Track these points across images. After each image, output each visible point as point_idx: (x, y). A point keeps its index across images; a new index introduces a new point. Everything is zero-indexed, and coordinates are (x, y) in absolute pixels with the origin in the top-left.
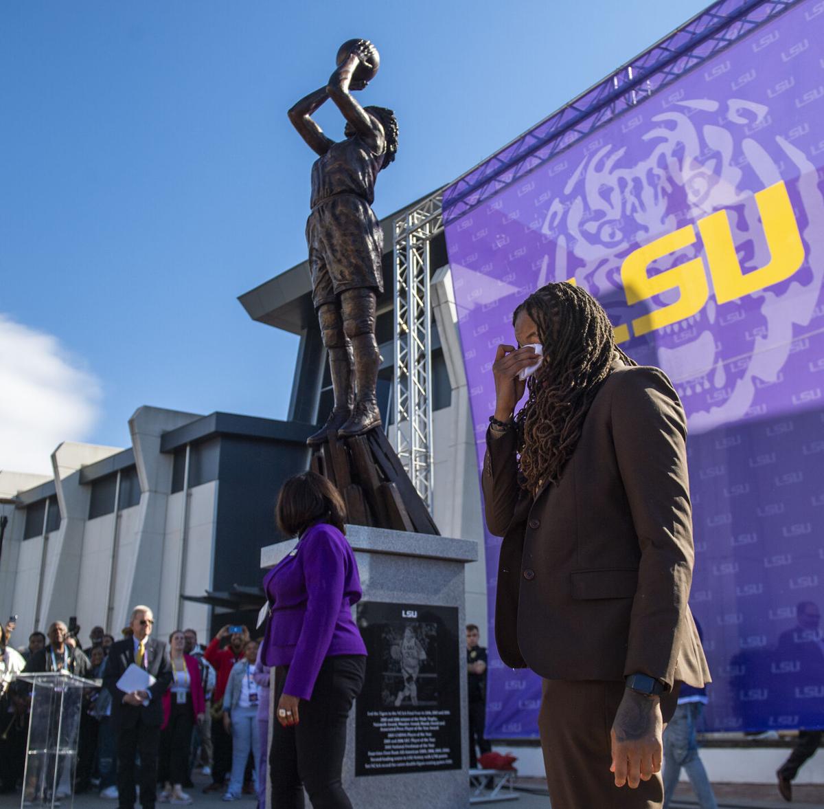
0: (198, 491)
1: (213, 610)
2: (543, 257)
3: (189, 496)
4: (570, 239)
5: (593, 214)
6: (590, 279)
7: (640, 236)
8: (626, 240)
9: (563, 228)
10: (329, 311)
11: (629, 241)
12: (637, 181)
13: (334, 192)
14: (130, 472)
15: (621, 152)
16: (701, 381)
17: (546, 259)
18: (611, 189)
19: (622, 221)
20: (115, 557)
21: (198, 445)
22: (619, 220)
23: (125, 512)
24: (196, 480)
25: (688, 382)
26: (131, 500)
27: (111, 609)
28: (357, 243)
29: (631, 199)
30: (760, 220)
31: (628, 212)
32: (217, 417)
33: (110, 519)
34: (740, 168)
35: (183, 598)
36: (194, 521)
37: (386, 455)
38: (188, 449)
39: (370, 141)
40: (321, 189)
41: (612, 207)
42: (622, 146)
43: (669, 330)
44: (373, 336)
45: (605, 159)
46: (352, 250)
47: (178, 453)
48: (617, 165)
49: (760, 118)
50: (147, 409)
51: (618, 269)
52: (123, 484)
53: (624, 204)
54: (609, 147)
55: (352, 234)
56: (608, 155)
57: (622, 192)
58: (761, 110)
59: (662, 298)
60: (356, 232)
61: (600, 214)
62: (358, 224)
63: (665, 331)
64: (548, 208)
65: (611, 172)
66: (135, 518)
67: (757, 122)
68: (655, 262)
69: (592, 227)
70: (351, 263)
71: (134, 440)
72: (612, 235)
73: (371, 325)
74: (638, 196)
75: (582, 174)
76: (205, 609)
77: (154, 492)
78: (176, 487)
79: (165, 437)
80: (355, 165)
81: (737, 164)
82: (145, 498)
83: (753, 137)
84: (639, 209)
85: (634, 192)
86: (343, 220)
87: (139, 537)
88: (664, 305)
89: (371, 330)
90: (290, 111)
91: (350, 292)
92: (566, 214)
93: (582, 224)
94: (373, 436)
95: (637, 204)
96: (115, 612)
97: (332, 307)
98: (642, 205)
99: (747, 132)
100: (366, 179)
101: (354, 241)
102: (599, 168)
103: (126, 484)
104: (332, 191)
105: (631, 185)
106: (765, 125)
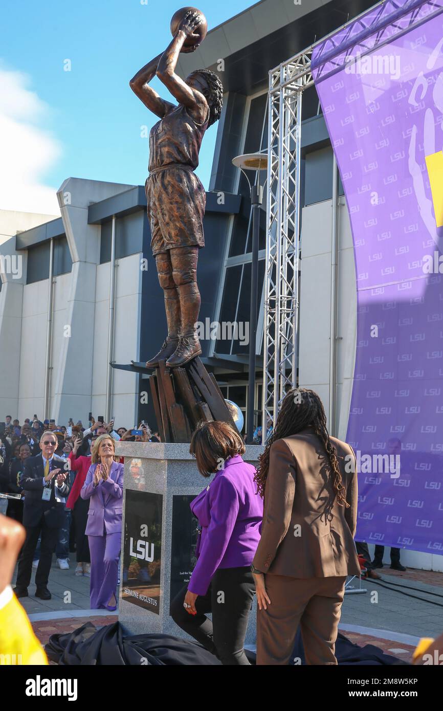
0: (124, 262)
1: (140, 376)
3: (116, 266)
4: (437, 113)
10: (162, 259)
13: (164, 163)
14: (61, 240)
17: (414, 129)
20: (51, 320)
21: (123, 217)
23: (59, 279)
24: (123, 252)
26: (63, 267)
27: (50, 369)
28: (180, 210)
32: (139, 189)
33: (45, 284)
35: (114, 366)
36: (121, 292)
37: (202, 380)
38: (114, 221)
39: (195, 114)
40: (155, 159)
44: (195, 283)
46: (177, 216)
47: (105, 224)
50: (74, 180)
52: (56, 251)
55: (177, 202)
60: (180, 200)
62: (182, 194)
66: (68, 283)
70: (176, 226)
71: (62, 212)
73: (192, 276)
76: (133, 376)
77: (84, 262)
78: (104, 258)
79: (92, 208)
80: (181, 139)
82: (76, 267)
86: (170, 189)
87: (72, 303)
89: (193, 279)
90: (132, 81)
91: (177, 250)
94: (193, 366)
96: (54, 371)
97: (166, 256)
100: (191, 150)
101: (178, 208)
103: (59, 250)
104: (162, 161)
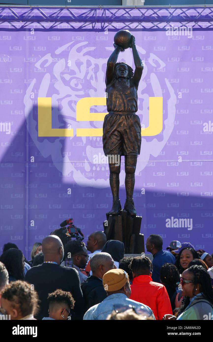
2: (33, 79)
4: (53, 77)
5: (70, 71)
6: (60, 101)
7: (92, 92)
8: (83, 90)
9: (50, 70)
11: (85, 91)
12: (97, 66)
15: (92, 48)
16: (105, 166)
17: (34, 81)
18: (82, 63)
19: (84, 80)
22: (82, 80)
25: (99, 165)
29: (91, 73)
30: (148, 108)
31: (88, 78)
34: (146, 83)
41: (80, 72)
42: (94, 46)
43: (94, 139)
45: (83, 48)
48: (88, 53)
49: (161, 68)
51: (75, 102)
53: (87, 73)
54: (86, 43)
56: (85, 46)
57: (88, 67)
58: (163, 64)
59: (94, 124)
61: (73, 72)
63: (93, 138)
64: (43, 56)
65: (84, 55)
67: (160, 68)
68: (96, 106)
69: (67, 77)
72: (76, 85)
74: (96, 73)
75: (68, 48)
81: (146, 81)
83: (156, 73)
84: (94, 79)
85: (94, 71)
88: (95, 127)
92: (53, 64)
93: (62, 73)
95: (94, 76)
98: (96, 78)
99: (154, 71)
102: (79, 50)
105: (93, 66)
106: (162, 71)
